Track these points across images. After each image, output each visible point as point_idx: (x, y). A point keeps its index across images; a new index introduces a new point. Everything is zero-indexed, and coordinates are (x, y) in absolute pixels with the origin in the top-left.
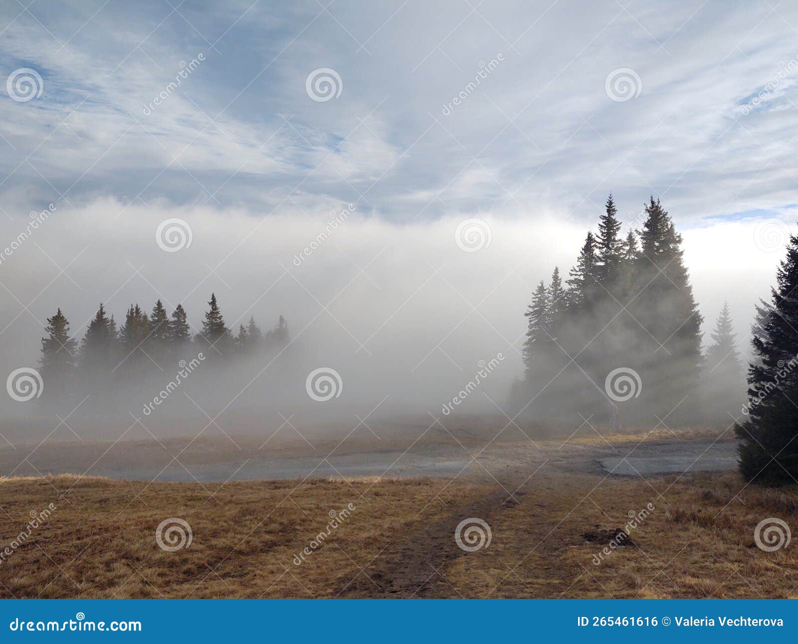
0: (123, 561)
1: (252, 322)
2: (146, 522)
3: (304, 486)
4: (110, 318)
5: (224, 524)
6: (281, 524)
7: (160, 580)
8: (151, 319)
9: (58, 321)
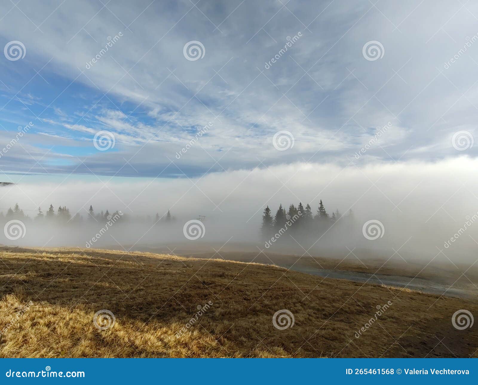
0: (300, 304)
1: (337, 211)
2: (306, 290)
3: (370, 287)
4: (284, 209)
5: (337, 297)
6: (363, 303)
7: (314, 315)
8: (298, 210)
9: (267, 210)
